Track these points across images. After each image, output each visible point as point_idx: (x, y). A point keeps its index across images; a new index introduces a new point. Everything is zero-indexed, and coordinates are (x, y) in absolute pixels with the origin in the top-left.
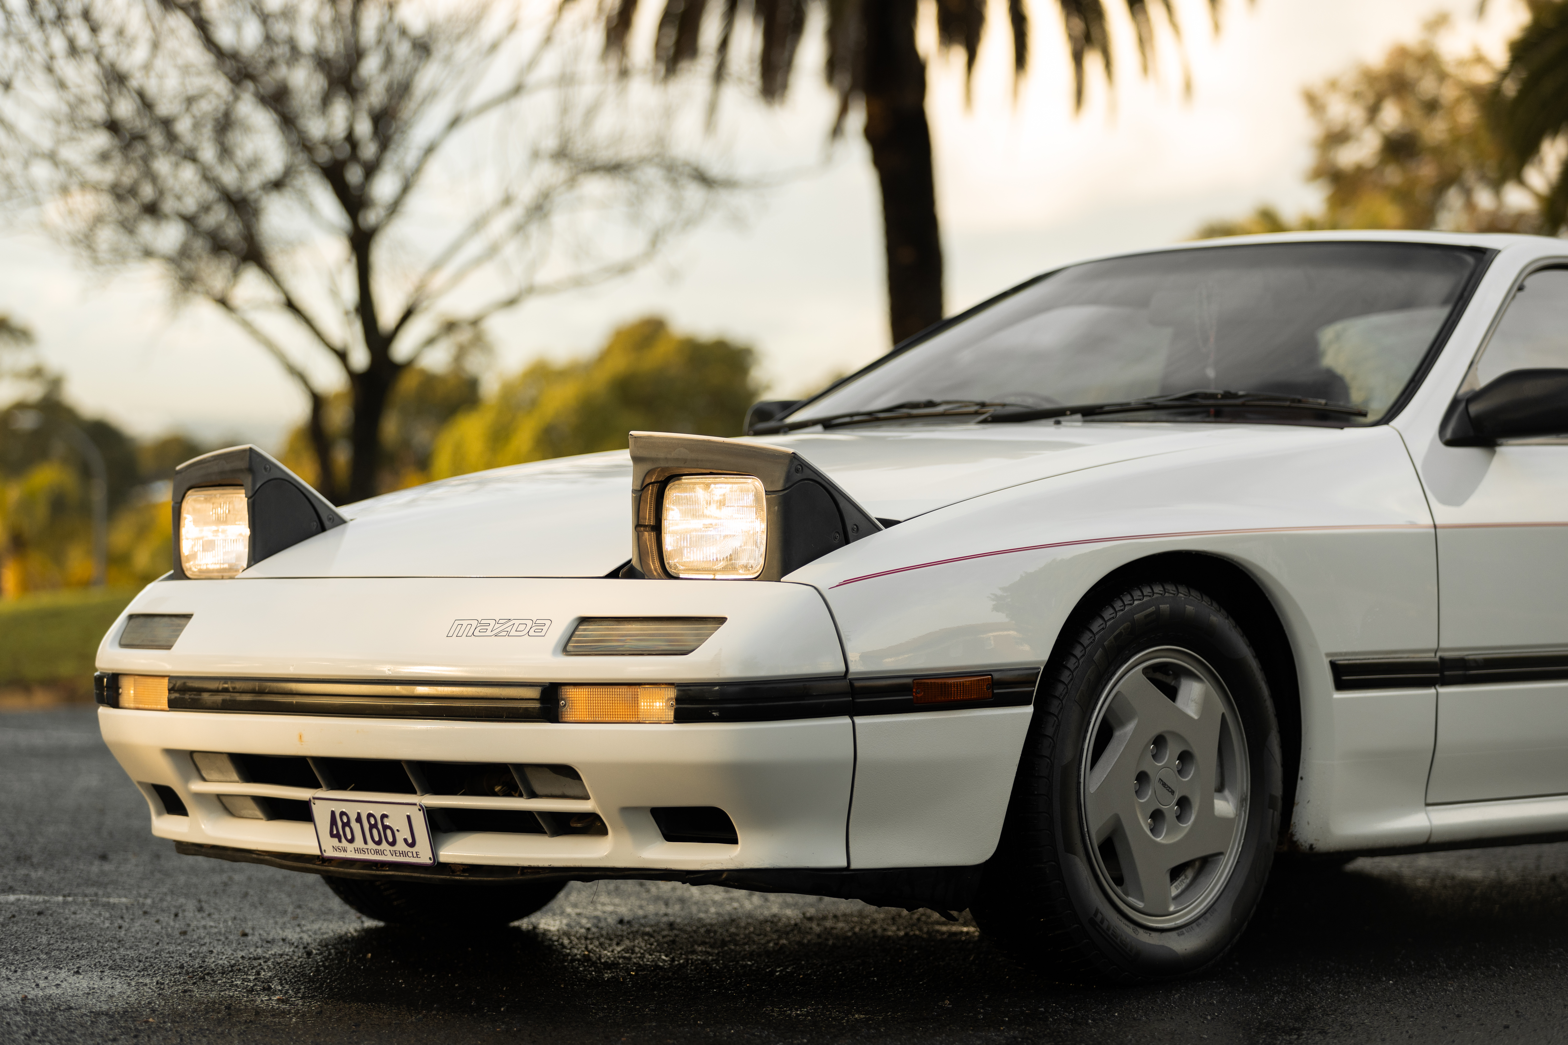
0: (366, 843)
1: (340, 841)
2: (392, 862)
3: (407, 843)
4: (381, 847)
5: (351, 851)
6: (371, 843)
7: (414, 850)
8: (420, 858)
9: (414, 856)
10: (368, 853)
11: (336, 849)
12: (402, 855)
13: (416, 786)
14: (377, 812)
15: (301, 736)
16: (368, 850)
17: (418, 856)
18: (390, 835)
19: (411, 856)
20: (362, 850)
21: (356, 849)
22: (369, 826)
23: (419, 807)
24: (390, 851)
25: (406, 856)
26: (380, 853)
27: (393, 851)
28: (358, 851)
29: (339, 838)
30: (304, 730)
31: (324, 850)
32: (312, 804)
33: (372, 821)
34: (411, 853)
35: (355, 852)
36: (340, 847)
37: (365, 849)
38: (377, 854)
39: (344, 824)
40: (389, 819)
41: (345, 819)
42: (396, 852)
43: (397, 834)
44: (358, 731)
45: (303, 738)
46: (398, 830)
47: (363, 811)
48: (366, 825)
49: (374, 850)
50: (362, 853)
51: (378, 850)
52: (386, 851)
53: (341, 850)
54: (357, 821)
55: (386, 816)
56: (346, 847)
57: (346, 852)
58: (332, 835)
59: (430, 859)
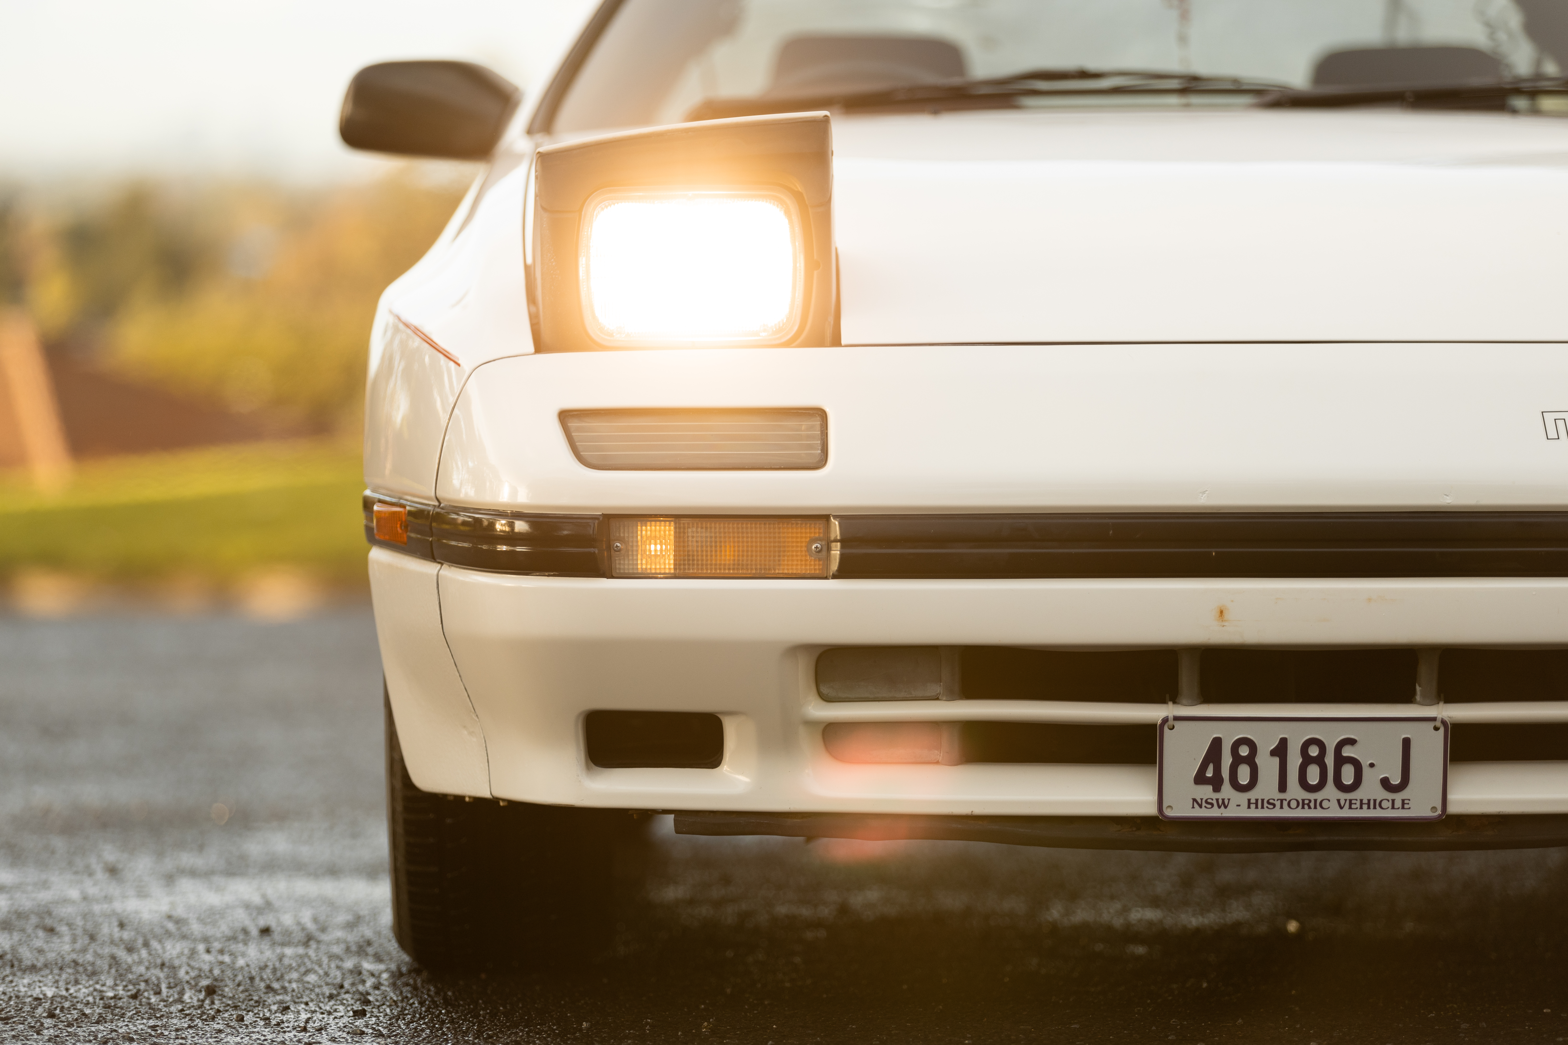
0: (1283, 787)
1: (1217, 789)
2: (1338, 819)
3: (1385, 783)
4: (1319, 796)
5: (1238, 804)
6: (1294, 790)
7: (1398, 797)
8: (1410, 808)
9: (1396, 806)
10: (1282, 807)
11: (1200, 803)
12: (1365, 807)
13: (1421, 690)
14: (1331, 737)
15: (1221, 612)
16: (1282, 801)
17: (1406, 806)
18: (1348, 775)
19: (1388, 807)
20: (1268, 802)
21: (1253, 801)
22: (1301, 760)
23: (1438, 724)
24: (1339, 801)
25: (1375, 808)
26: (1312, 805)
27: (1346, 800)
28: (1258, 804)
29: (1216, 783)
30: (1232, 601)
31: (1170, 807)
32: (1166, 729)
33: (1314, 751)
34: (1391, 801)
35: (1249, 807)
36: (1212, 800)
37: (1276, 800)
38: (1303, 808)
39: (1237, 760)
40: (1357, 746)
41: (1244, 751)
42: (1353, 802)
43: (1366, 771)
44: (1370, 600)
45: (1226, 615)
46: (1372, 765)
47: (1297, 737)
48: (1294, 760)
49: (1303, 800)
50: (1267, 807)
51: (1310, 801)
52: (1329, 801)
53: (1212, 805)
54: (1273, 753)
55: (1352, 742)
56: (1229, 800)
57: (1226, 807)
58: (1200, 779)
59: (1434, 809)
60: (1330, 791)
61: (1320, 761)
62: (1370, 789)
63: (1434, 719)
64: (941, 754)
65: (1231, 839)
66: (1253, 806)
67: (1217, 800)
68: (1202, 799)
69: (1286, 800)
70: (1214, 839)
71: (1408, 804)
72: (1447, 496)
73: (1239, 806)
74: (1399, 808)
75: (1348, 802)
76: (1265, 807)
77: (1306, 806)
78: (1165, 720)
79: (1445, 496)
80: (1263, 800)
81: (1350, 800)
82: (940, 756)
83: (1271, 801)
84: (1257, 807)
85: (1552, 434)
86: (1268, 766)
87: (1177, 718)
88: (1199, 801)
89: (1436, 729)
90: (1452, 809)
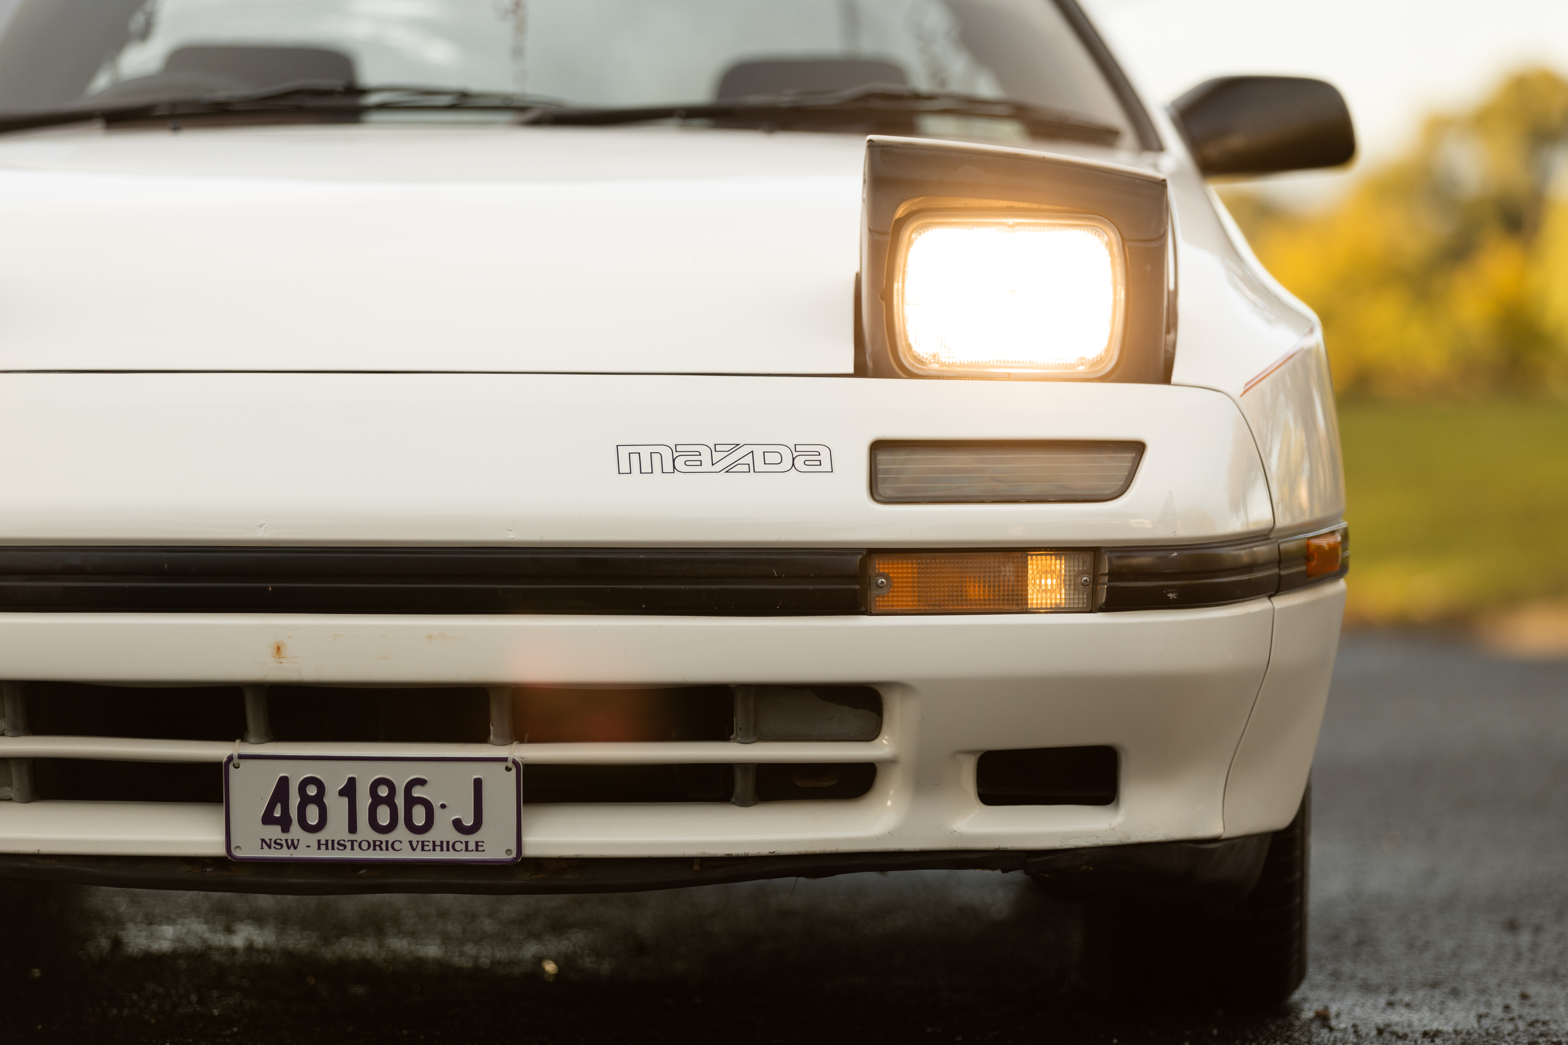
0: (353, 828)
1: (286, 829)
2: (411, 861)
3: (458, 825)
4: (390, 837)
5: (308, 845)
6: (365, 831)
7: (472, 839)
8: (484, 851)
9: (470, 849)
10: (352, 849)
11: (269, 844)
12: (438, 848)
13: (493, 730)
14: (401, 777)
15: (279, 648)
16: (352, 842)
17: (480, 848)
18: (419, 816)
19: (462, 850)
20: (339, 843)
21: (323, 842)
22: (370, 801)
23: (510, 764)
24: (411, 842)
25: (448, 850)
26: (384, 846)
27: (418, 842)
28: (329, 845)
29: (285, 823)
30: (290, 637)
31: (238, 847)
32: (231, 767)
33: (383, 792)
34: (464, 843)
35: (319, 848)
36: (281, 840)
37: (346, 841)
38: (374, 849)
39: (305, 800)
40: (427, 786)
41: (312, 791)
42: (426, 843)
43: (438, 812)
44: (430, 637)
45: (284, 652)
46: (443, 806)
47: (365, 776)
48: (364, 801)
49: (374, 842)
50: (338, 848)
51: (381, 842)
52: (401, 842)
53: (282, 846)
54: (342, 793)
55: (422, 782)
56: (298, 840)
57: (295, 848)
58: (268, 819)
59: (508, 851)
60: (401, 832)
61: (389, 800)
62: (442, 830)
63: (505, 760)
64: (13, 791)
65: (303, 881)
66: (323, 847)
67: (286, 841)
68: (270, 840)
69: (356, 841)
70: (285, 880)
71: (482, 846)
72: (511, 531)
73: (309, 846)
74: (473, 851)
75: (420, 843)
76: (335, 848)
77: (377, 848)
78: (230, 758)
79: (508, 532)
80: (333, 841)
81: (423, 842)
82: (12, 792)
83: (342, 842)
84: (327, 849)
85: (625, 468)
86: (337, 806)
87: (241, 757)
88: (268, 842)
89: (508, 769)
90: (529, 851)
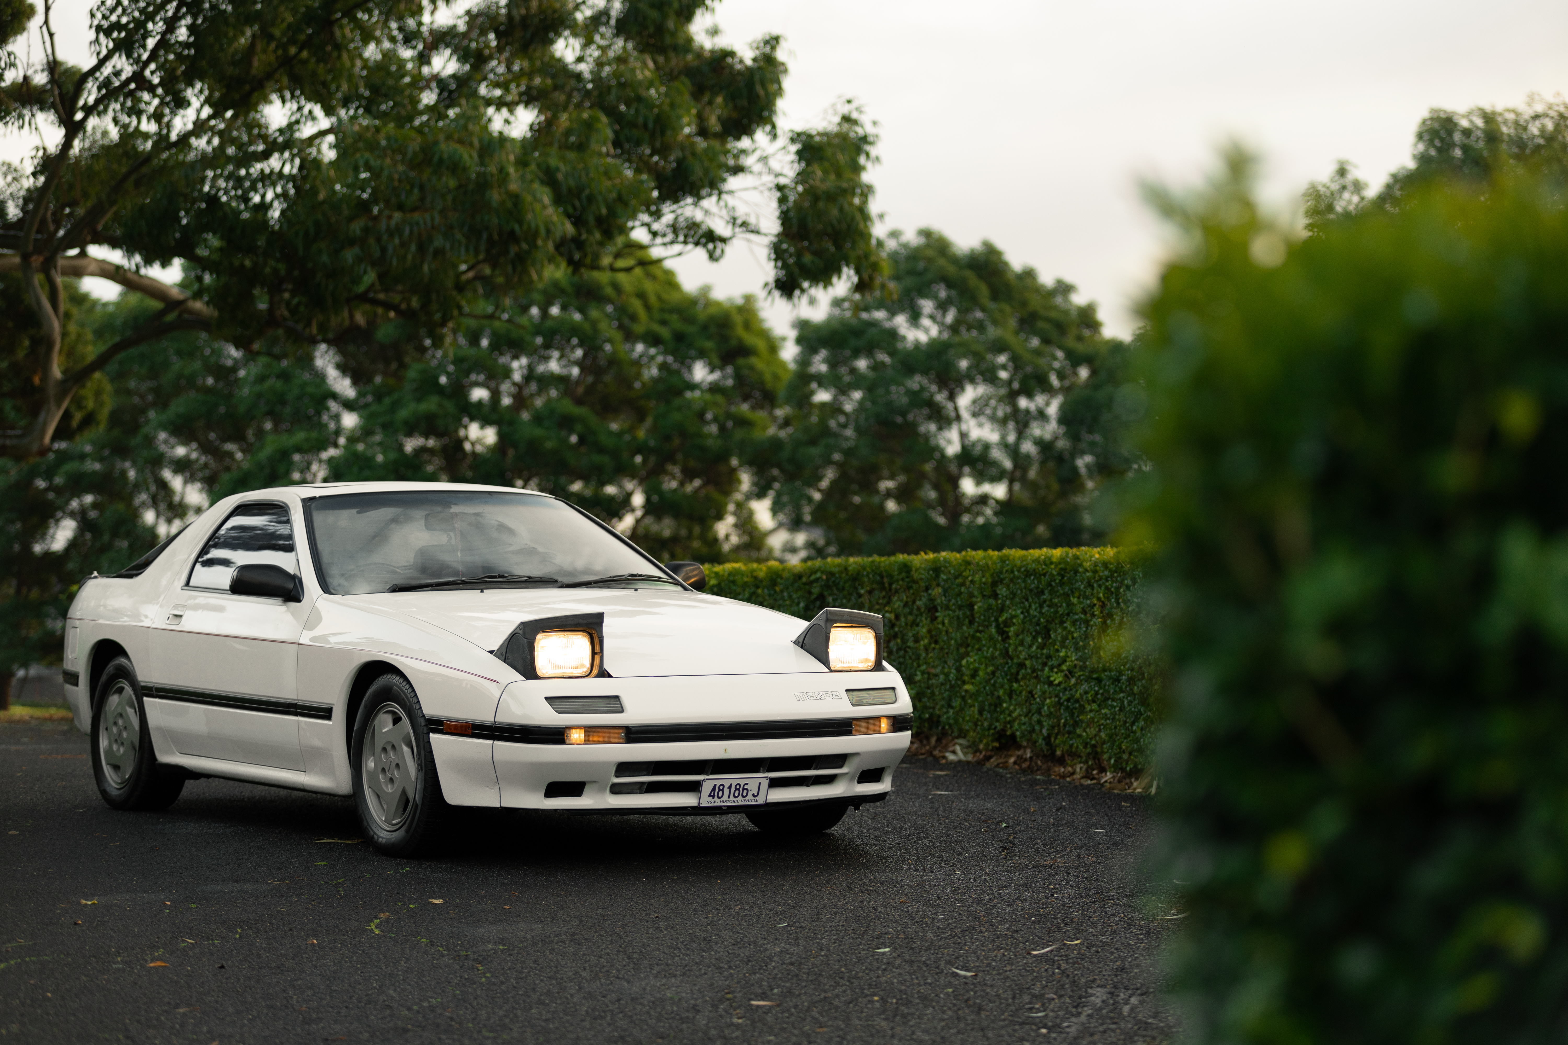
0: (728, 797)
2: (741, 805)
3: (753, 795)
4: (737, 799)
6: (732, 798)
7: (756, 798)
9: (755, 801)
11: (709, 802)
12: (748, 801)
13: (760, 770)
14: (742, 782)
18: (745, 793)
19: (753, 801)
20: (725, 801)
21: (721, 801)
23: (765, 778)
24: (742, 800)
25: (750, 802)
29: (713, 797)
30: (729, 747)
31: (702, 803)
32: (703, 782)
33: (738, 787)
35: (720, 803)
36: (712, 801)
37: (727, 801)
38: (733, 802)
39: (720, 790)
41: (721, 787)
43: (749, 792)
45: (726, 751)
46: (751, 790)
47: (734, 783)
48: (733, 789)
50: (725, 803)
52: (739, 800)
54: (728, 788)
55: (747, 784)
56: (716, 801)
57: (715, 803)
58: (710, 796)
59: (766, 801)
60: (740, 798)
61: (739, 790)
62: (750, 797)
65: (713, 812)
69: (730, 801)
70: (709, 812)
71: (758, 800)
72: (778, 717)
73: (718, 803)
78: (703, 780)
81: (744, 800)
84: (722, 803)
87: (706, 780)
89: (765, 780)
90: (769, 801)
